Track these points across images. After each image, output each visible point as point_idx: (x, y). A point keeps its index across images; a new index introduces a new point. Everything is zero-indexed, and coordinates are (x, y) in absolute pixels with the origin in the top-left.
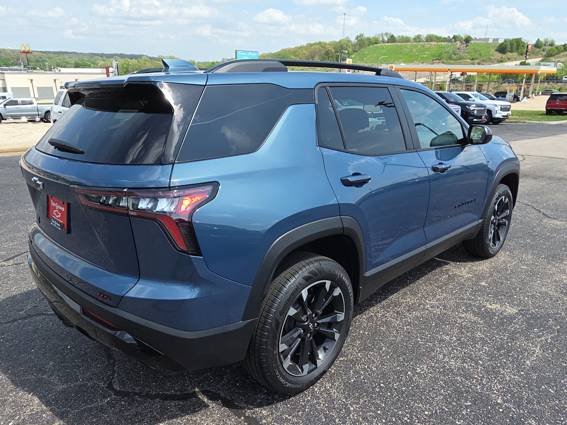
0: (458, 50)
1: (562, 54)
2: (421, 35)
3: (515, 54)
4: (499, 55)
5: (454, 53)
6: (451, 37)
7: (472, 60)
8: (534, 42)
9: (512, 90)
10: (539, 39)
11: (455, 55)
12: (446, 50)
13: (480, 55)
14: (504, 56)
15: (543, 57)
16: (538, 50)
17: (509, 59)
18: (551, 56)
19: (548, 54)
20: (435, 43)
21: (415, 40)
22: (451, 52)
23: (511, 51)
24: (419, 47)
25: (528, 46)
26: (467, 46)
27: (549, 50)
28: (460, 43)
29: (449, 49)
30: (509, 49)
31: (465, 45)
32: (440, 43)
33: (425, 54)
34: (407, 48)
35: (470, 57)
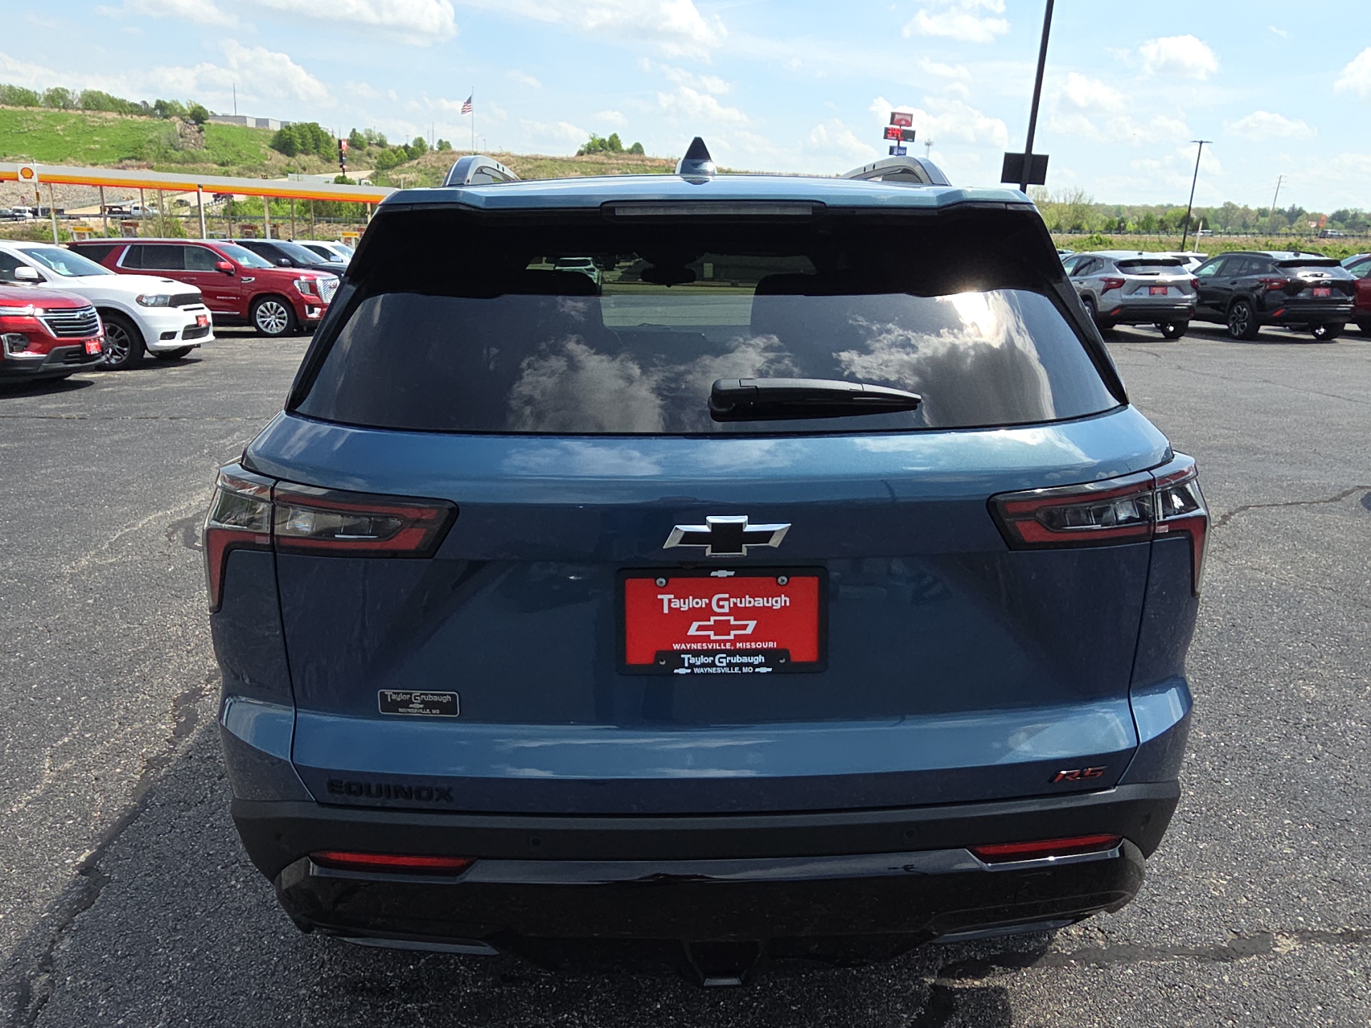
0: (181, 140)
1: (407, 165)
2: (67, 91)
3: (313, 159)
4: (280, 159)
5: (172, 145)
6: (152, 104)
7: (223, 164)
8: (346, 136)
9: (350, 239)
10: (354, 130)
11: (176, 150)
12: (151, 137)
13: (238, 154)
14: (293, 161)
15: (371, 168)
16: (357, 152)
17: (304, 169)
18: (388, 167)
19: (380, 163)
20: (115, 115)
21: (53, 101)
22: (164, 141)
23: (306, 152)
24: (73, 121)
25: (340, 142)
26: (200, 130)
27: (382, 156)
28: (181, 122)
29: (155, 134)
30: (300, 147)
31: (196, 128)
32: (129, 117)
33: (95, 142)
34: (34, 119)
35: (216, 158)
